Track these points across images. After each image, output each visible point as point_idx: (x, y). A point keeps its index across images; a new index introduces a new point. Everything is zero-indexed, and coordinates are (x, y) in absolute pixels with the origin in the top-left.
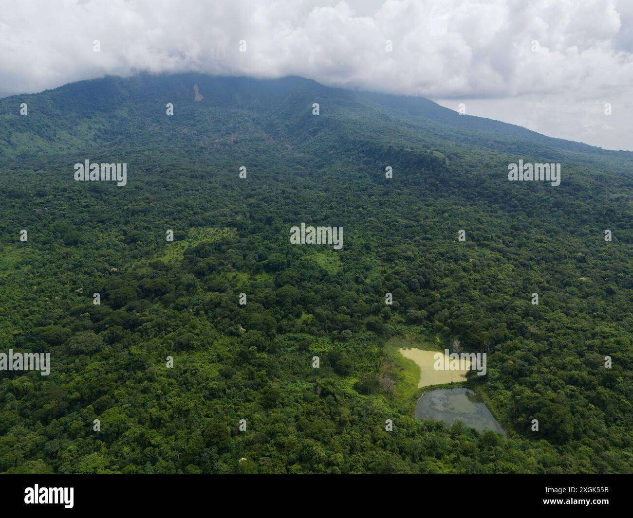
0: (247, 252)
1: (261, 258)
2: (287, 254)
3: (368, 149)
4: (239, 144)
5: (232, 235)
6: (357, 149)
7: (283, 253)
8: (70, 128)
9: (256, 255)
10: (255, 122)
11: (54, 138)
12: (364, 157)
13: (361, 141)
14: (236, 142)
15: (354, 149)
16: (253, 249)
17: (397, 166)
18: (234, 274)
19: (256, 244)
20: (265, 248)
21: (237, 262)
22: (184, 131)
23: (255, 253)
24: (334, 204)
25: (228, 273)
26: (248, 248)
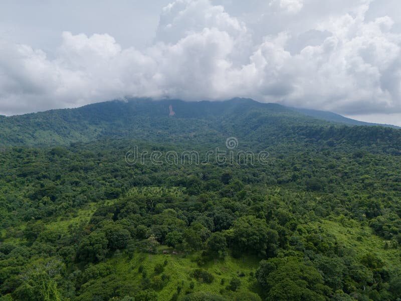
0: (196, 213)
1: (219, 225)
2: (269, 217)
3: (308, 131)
4: (197, 137)
5: (179, 194)
6: (297, 133)
7: (259, 217)
8: (82, 130)
9: (211, 219)
10: (210, 126)
11: (68, 135)
12: (305, 138)
13: (300, 127)
14: (195, 136)
15: (294, 133)
16: (206, 209)
17: (345, 141)
18: (159, 259)
19: (211, 202)
20: (226, 208)
21: (171, 230)
22: (159, 131)
23: (209, 215)
24: (298, 166)
25: (149, 257)
26: (198, 208)
